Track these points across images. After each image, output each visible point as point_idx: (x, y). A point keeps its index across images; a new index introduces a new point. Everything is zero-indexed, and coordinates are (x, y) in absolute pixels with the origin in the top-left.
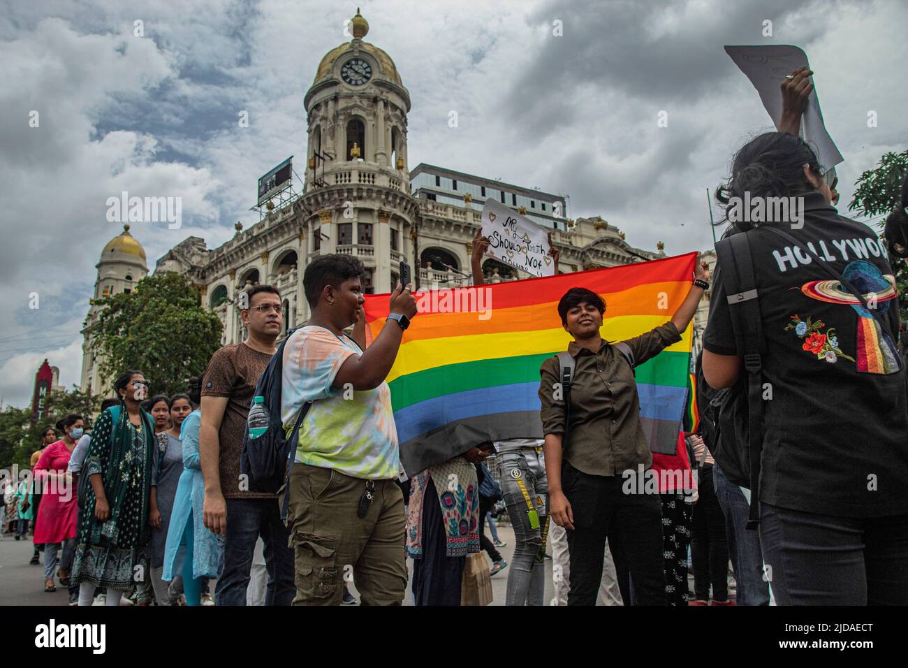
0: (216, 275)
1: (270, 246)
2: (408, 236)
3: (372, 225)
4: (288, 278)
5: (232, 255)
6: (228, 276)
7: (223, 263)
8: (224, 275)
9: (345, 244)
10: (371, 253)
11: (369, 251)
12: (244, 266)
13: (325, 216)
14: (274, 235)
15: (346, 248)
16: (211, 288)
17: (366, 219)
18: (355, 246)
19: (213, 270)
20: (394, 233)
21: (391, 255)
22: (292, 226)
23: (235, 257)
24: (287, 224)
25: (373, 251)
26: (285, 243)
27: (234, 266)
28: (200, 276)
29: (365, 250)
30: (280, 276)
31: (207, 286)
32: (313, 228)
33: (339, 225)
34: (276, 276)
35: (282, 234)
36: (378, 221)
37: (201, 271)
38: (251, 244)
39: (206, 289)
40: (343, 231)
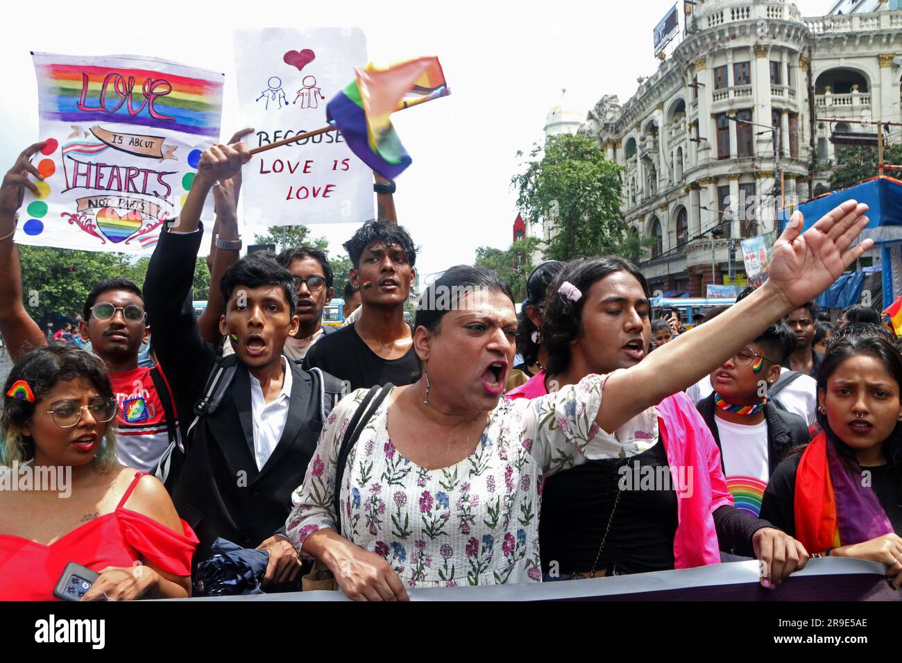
0: (627, 129)
1: (664, 96)
2: (797, 63)
3: (749, 63)
4: (680, 127)
5: (635, 109)
6: (635, 129)
7: (630, 117)
8: (632, 128)
9: (722, 87)
10: (749, 92)
11: (747, 90)
12: (646, 118)
13: (700, 63)
14: (665, 86)
15: (723, 93)
16: (624, 141)
17: (741, 58)
18: (731, 88)
19: (623, 124)
20: (776, 67)
21: (772, 90)
22: (678, 75)
23: (638, 110)
24: (674, 74)
25: (751, 90)
26: (675, 92)
27: (638, 119)
28: (614, 132)
29: (743, 91)
30: (674, 125)
31: (621, 139)
32: (692, 76)
33: (716, 70)
34: (672, 125)
35: (672, 84)
36: (754, 57)
37: (614, 126)
38: (648, 97)
39: (621, 142)
40: (719, 75)
